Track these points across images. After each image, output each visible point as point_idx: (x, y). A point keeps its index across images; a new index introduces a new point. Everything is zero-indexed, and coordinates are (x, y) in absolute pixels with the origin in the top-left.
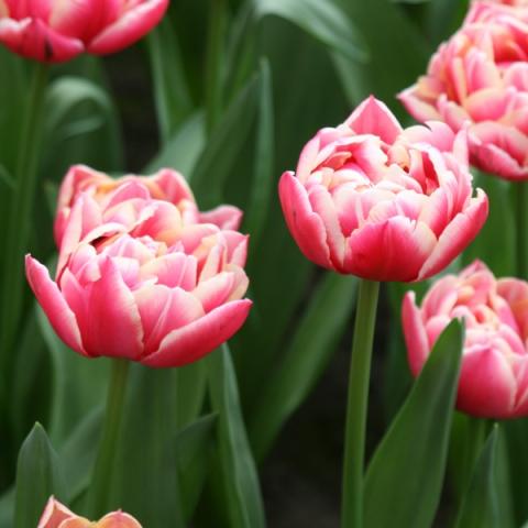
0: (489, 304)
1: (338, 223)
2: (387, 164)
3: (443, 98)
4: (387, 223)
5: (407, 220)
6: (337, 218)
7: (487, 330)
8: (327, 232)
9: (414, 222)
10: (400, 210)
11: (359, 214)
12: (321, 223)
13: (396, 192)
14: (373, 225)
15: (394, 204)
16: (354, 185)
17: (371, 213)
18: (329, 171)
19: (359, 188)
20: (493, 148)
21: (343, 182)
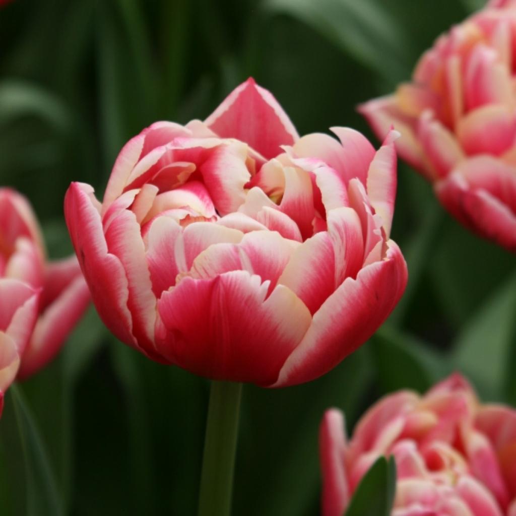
0: (458, 445)
1: (148, 274)
2: (248, 186)
3: (427, 116)
4: (217, 280)
5: (257, 278)
6: (146, 268)
7: (439, 482)
8: (130, 289)
9: (268, 283)
10: (245, 260)
11: (180, 261)
12: (122, 272)
13: (246, 231)
14: (196, 281)
15: (237, 250)
16: (181, 214)
17: (198, 261)
18: (151, 190)
19: (187, 219)
20: (484, 195)
21: (169, 207)
